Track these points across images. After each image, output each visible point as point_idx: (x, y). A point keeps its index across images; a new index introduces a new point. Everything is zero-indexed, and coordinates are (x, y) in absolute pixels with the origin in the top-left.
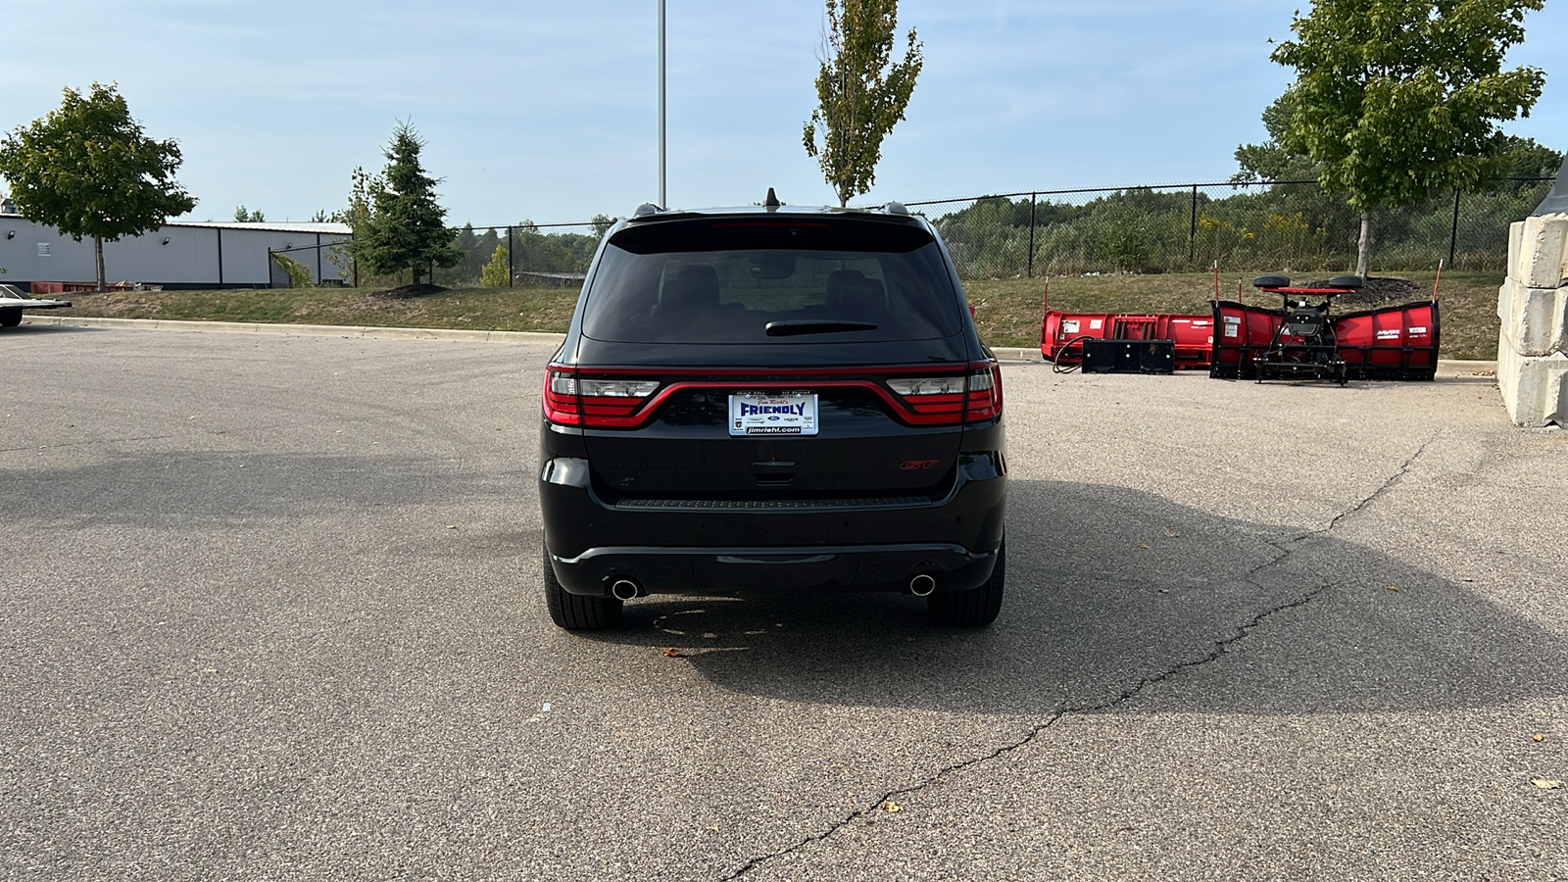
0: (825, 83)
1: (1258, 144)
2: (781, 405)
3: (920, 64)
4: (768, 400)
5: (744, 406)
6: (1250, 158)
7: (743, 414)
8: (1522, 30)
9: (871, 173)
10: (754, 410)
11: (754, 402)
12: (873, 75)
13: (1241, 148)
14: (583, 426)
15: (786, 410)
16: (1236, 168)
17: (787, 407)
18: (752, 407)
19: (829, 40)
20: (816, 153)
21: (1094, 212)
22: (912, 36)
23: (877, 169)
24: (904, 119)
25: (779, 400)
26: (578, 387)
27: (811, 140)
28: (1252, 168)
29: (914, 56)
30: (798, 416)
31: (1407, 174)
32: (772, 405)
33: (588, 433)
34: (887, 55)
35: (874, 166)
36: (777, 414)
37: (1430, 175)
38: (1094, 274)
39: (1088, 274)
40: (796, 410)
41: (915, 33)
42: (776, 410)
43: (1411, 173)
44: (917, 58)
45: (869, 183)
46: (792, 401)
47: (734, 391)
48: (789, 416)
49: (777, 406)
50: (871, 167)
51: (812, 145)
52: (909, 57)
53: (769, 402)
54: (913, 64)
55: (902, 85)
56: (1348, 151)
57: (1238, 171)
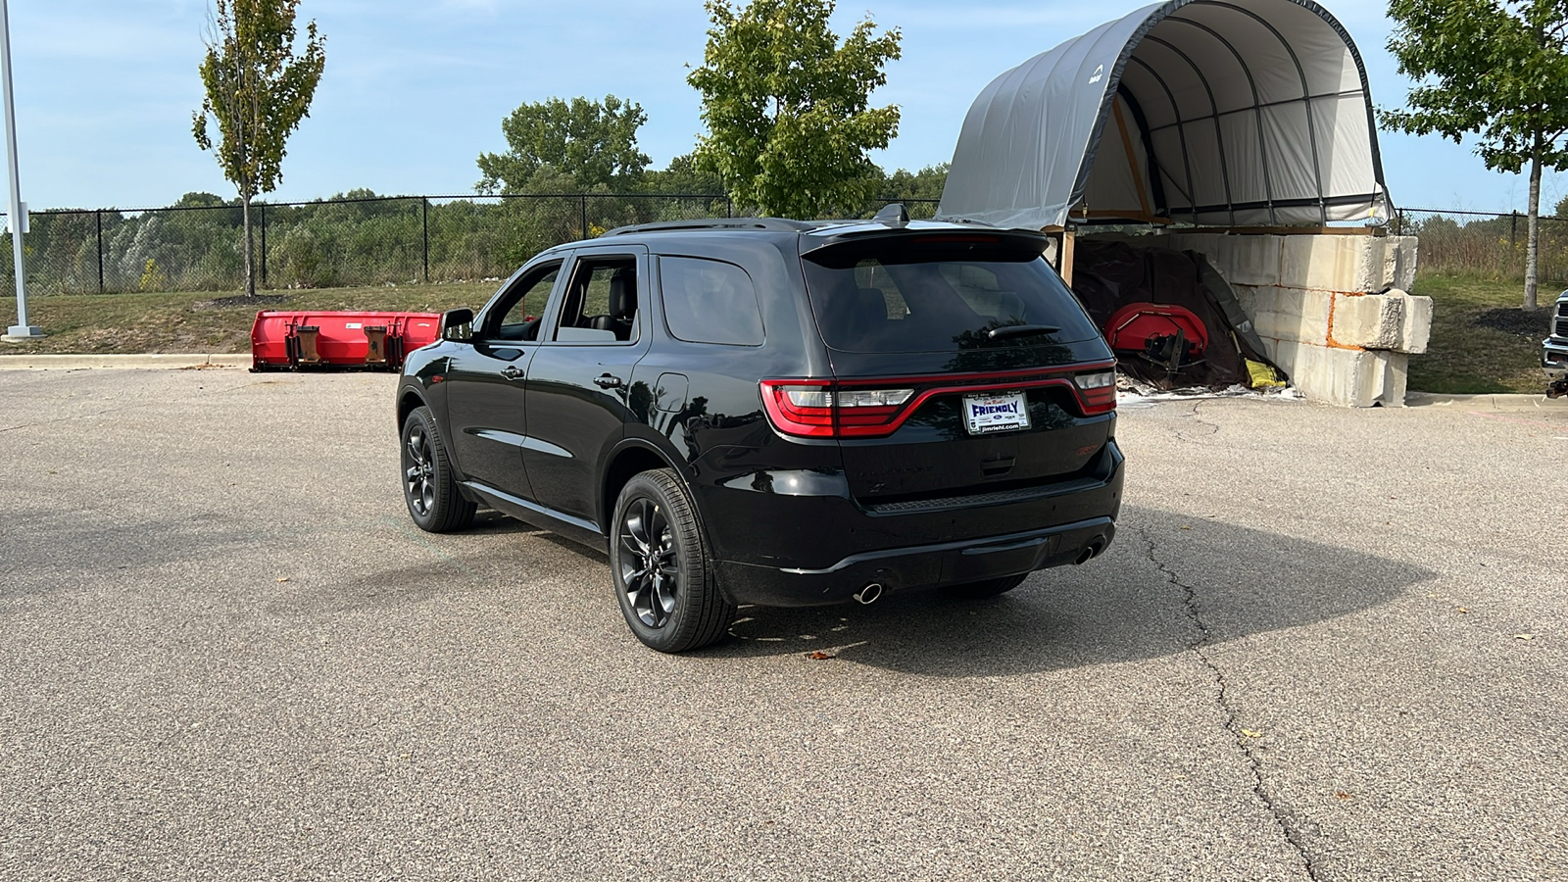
0: (213, 70)
1: (499, 154)
2: (1001, 405)
3: (323, 59)
4: (991, 401)
5: (974, 407)
6: (492, 166)
7: (975, 415)
8: (883, 75)
9: (277, 171)
10: (982, 410)
11: (980, 403)
12: (272, 64)
13: (482, 156)
14: (837, 437)
15: (1005, 409)
16: (480, 175)
17: (1005, 406)
18: (981, 408)
19: (218, 24)
20: (209, 146)
21: (316, 214)
22: (312, 28)
23: (284, 165)
24: (308, 116)
25: (998, 400)
26: (835, 400)
27: (203, 131)
28: (495, 176)
29: (317, 49)
30: (1014, 414)
31: (803, 193)
32: (994, 405)
33: (842, 443)
34: (290, 46)
35: (279, 163)
36: (999, 413)
37: (826, 195)
38: (494, 279)
39: (487, 279)
40: (1012, 408)
41: (314, 25)
42: (998, 409)
43: (807, 192)
44: (320, 51)
45: (276, 182)
46: (1008, 401)
47: (966, 394)
48: (1008, 414)
49: (998, 405)
50: (277, 165)
51: (204, 138)
52: (312, 49)
53: (990, 403)
54: (316, 57)
55: (304, 79)
56: (759, 169)
57: (482, 178)
